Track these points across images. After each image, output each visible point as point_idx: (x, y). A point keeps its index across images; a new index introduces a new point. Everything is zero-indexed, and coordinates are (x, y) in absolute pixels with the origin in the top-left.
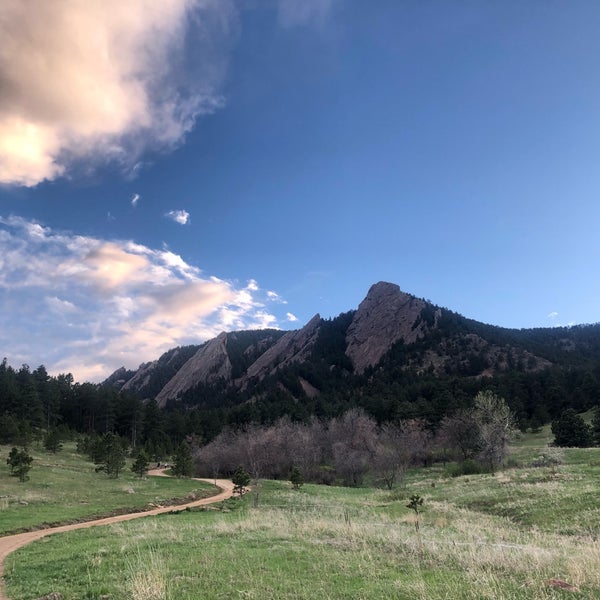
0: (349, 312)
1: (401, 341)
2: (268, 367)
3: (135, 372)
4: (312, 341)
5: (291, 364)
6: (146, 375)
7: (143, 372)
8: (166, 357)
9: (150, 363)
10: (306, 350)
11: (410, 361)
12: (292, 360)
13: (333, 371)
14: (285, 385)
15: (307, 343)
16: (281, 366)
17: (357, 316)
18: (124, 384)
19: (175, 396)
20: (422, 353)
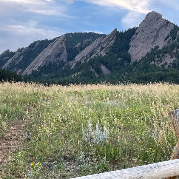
0: (134, 28)
1: (157, 47)
2: (86, 56)
3: (15, 53)
4: (111, 44)
5: (98, 56)
6: (21, 55)
7: (19, 53)
8: (32, 46)
9: (23, 48)
10: (107, 49)
11: (156, 59)
12: (99, 54)
13: (120, 61)
14: (93, 68)
15: (108, 44)
16: (92, 57)
17: (137, 31)
18: (9, 59)
19: (37, 68)
20: (163, 56)
